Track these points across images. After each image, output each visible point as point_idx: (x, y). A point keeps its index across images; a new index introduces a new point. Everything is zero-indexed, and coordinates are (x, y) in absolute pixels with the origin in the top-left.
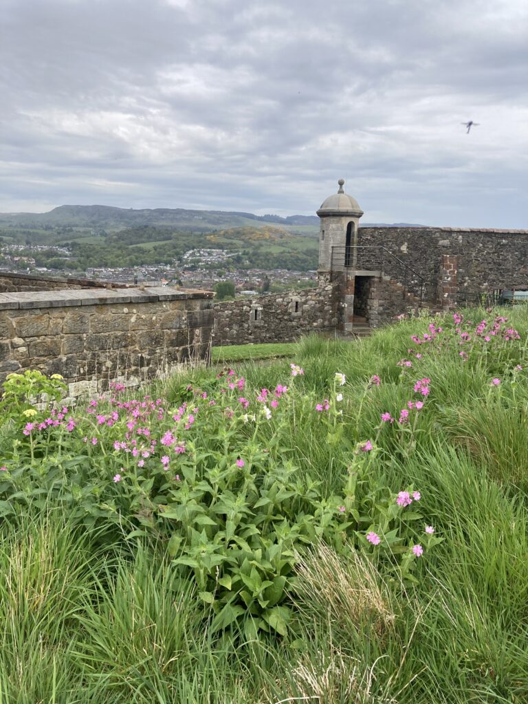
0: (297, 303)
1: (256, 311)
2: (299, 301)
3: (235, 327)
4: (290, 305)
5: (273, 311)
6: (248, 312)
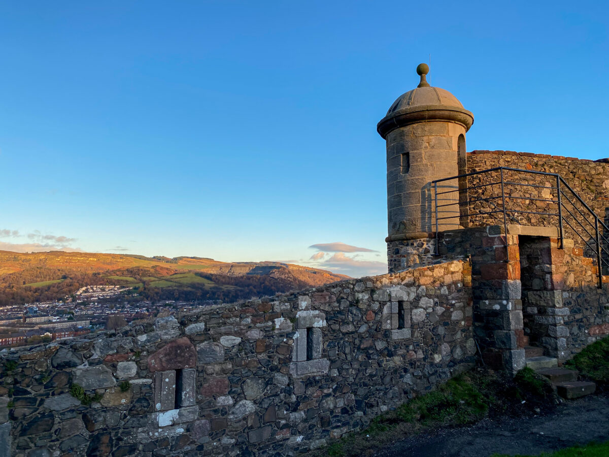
0: (401, 303)
1: (310, 330)
2: (405, 298)
3: (253, 389)
4: (386, 310)
5: (351, 328)
6: (289, 335)
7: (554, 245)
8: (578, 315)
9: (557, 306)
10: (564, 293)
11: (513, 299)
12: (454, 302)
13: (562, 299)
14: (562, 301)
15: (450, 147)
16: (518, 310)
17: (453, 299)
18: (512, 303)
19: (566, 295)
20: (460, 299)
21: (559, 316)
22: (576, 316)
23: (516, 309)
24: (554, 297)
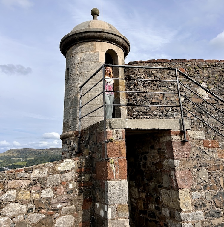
7: (175, 138)
8: (217, 219)
9: (184, 210)
10: (194, 193)
11: (114, 204)
12: (59, 206)
13: (191, 200)
14: (192, 203)
15: (98, 60)
16: (122, 218)
17: (59, 202)
18: (113, 209)
19: (197, 195)
20: (71, 201)
21: (188, 222)
22: (213, 222)
23: (118, 217)
24: (179, 199)
